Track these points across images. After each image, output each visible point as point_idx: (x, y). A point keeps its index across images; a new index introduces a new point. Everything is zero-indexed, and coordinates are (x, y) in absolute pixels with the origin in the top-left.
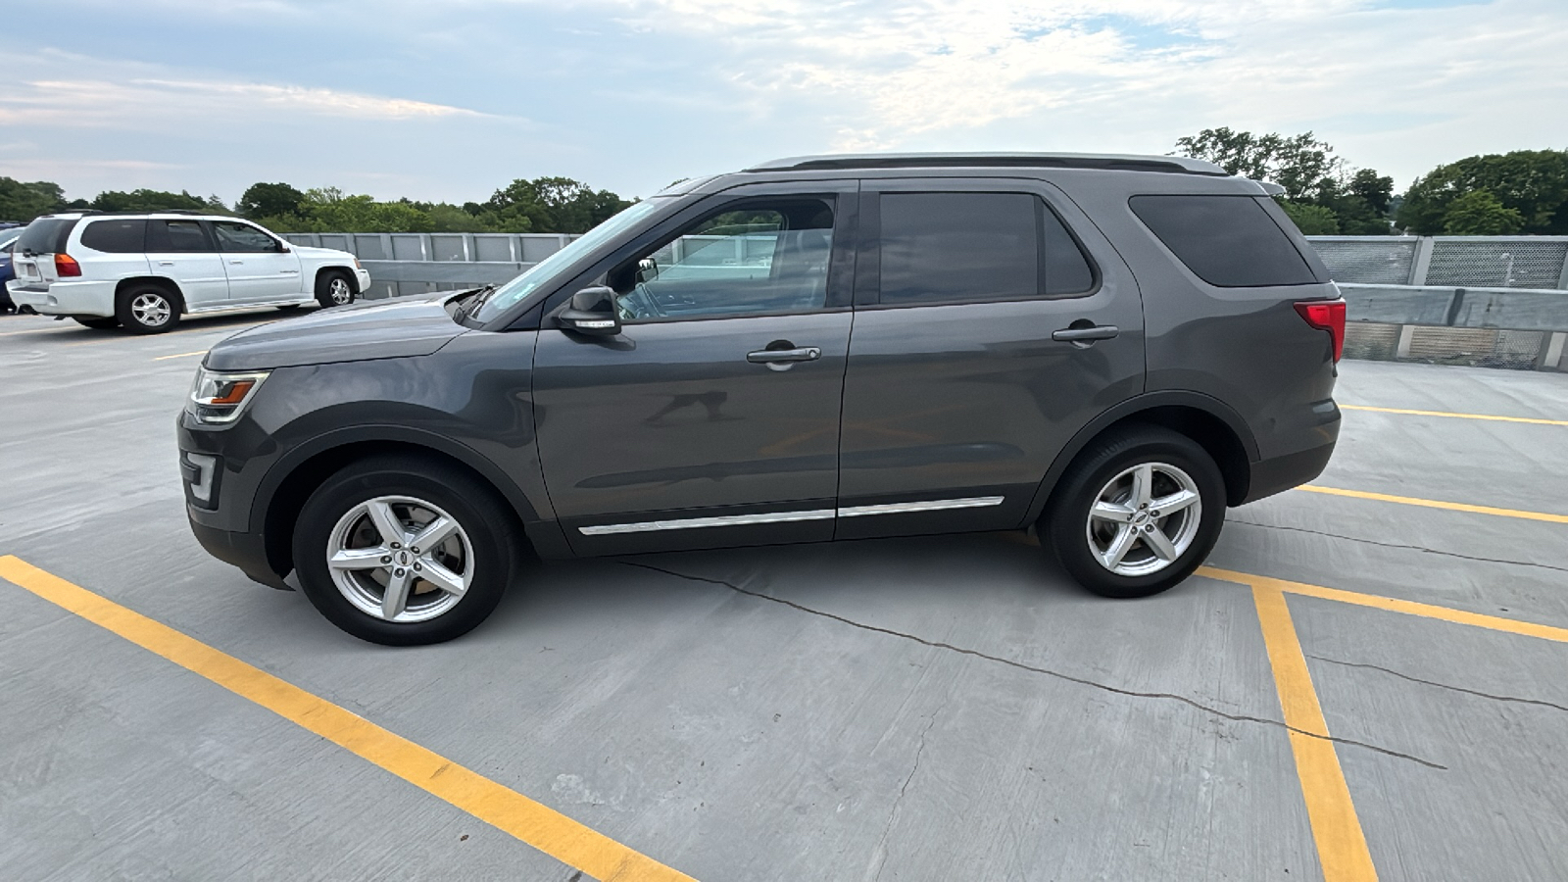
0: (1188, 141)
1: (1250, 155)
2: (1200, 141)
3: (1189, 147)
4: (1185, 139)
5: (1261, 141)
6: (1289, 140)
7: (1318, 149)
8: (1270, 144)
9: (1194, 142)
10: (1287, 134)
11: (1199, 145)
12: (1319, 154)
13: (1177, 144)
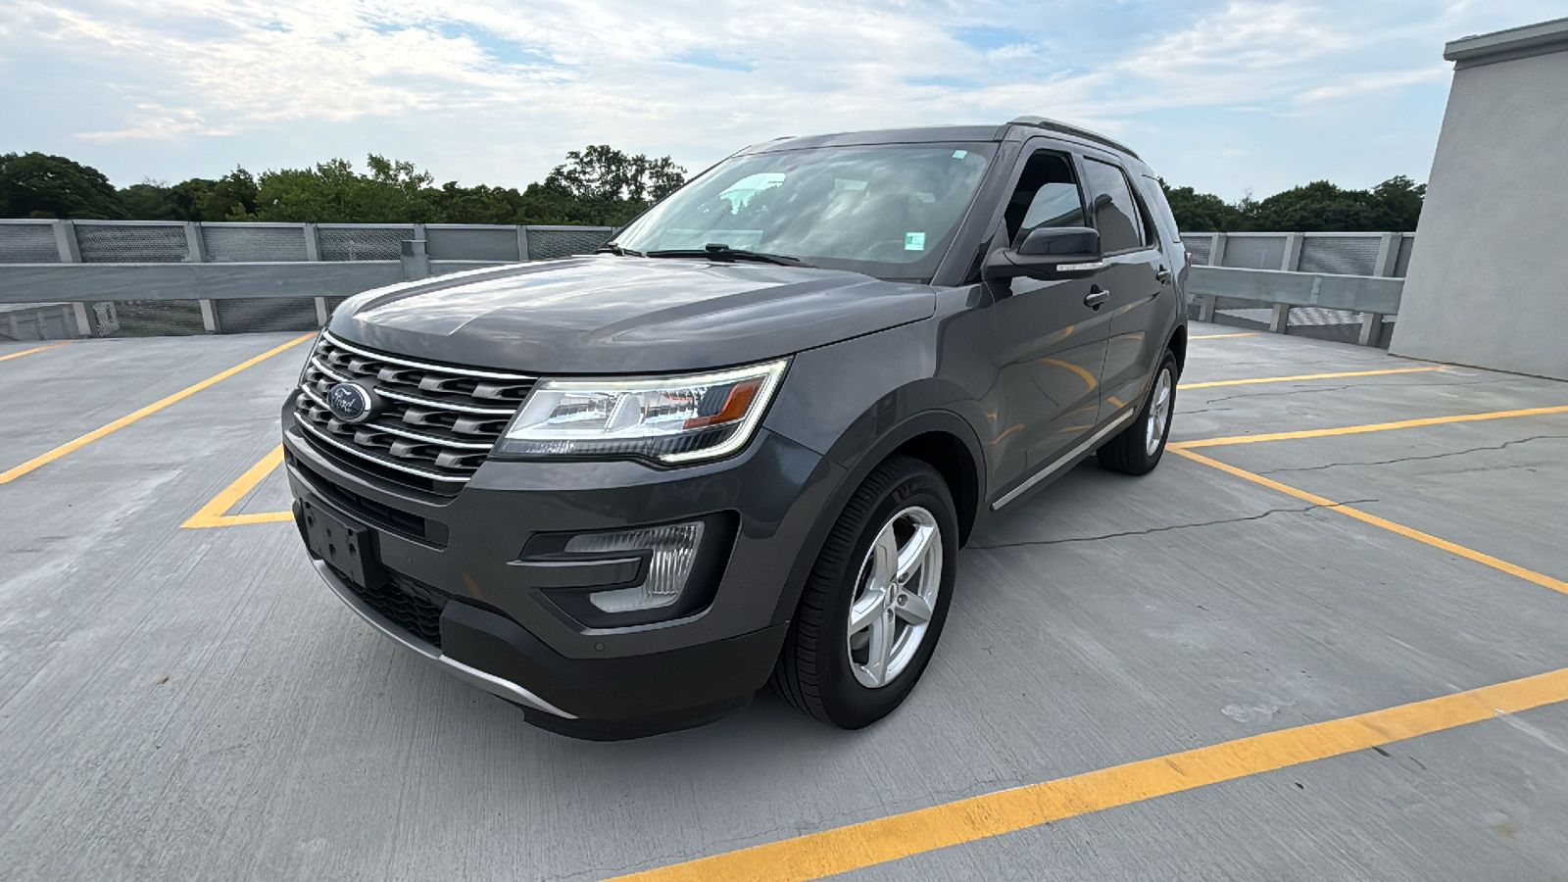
0: (575, 155)
1: (631, 172)
2: (587, 155)
3: (578, 160)
4: (572, 153)
5: (633, 159)
6: (656, 161)
7: (675, 171)
8: (640, 161)
9: (581, 155)
10: (653, 156)
11: (585, 160)
12: (678, 175)
13: (568, 158)
